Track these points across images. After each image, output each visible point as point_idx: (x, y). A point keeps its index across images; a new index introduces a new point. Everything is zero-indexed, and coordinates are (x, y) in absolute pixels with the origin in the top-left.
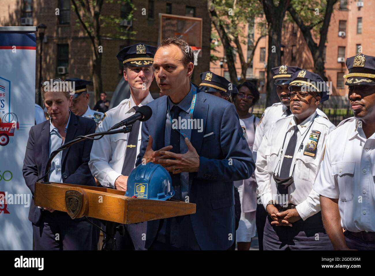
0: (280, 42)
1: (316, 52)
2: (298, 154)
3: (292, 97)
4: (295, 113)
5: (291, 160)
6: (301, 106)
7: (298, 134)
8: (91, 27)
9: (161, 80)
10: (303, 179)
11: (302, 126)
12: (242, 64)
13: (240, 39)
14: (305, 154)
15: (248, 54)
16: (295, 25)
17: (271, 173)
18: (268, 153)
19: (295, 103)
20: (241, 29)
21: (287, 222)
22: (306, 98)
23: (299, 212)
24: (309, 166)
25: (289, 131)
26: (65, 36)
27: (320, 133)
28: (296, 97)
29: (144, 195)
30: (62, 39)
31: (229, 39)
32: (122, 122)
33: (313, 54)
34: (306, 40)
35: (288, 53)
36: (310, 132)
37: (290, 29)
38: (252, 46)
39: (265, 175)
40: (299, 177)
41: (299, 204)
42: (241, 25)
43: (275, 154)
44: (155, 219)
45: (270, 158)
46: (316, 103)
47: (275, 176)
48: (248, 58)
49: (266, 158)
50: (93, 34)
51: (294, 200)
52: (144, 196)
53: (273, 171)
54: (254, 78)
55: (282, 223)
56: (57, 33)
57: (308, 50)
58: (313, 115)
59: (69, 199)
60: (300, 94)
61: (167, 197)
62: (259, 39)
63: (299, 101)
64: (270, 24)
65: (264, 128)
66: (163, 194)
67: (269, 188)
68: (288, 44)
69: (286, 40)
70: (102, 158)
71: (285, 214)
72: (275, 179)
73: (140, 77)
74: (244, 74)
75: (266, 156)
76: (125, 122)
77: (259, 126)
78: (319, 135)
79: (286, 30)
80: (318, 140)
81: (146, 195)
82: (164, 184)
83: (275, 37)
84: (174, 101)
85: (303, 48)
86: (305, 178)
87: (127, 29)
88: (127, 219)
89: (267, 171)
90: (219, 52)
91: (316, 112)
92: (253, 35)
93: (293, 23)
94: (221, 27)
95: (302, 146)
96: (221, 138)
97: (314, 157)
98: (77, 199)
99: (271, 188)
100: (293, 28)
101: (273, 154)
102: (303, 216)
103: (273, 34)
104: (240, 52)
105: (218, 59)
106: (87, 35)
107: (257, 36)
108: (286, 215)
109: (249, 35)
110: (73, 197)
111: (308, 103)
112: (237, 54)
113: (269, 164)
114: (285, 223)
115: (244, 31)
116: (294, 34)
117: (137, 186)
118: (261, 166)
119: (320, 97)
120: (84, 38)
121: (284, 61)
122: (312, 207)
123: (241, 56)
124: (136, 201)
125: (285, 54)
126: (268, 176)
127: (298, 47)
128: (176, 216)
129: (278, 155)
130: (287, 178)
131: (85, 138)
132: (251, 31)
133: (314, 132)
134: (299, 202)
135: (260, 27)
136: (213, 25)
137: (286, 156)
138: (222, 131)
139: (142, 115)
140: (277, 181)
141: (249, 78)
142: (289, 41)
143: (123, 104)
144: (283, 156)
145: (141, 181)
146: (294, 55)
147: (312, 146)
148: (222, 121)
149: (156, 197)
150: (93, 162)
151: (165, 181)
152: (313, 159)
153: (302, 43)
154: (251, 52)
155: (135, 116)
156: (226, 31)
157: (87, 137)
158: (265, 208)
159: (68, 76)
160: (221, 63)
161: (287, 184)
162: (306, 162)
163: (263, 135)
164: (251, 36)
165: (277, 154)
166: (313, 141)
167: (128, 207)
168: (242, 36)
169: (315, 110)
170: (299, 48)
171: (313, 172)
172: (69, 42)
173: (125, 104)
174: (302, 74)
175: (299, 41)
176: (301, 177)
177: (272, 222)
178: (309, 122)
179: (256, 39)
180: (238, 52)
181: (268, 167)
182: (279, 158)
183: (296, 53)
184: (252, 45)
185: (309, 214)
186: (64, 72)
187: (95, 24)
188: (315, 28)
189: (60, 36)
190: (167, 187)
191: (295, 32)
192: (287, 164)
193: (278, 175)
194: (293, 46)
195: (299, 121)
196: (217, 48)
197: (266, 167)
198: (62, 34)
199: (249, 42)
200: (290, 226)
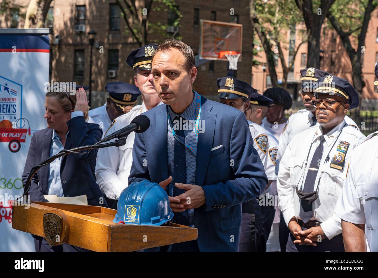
0: (319, 48)
1: (354, 57)
2: (324, 166)
3: (318, 105)
4: (321, 122)
5: (316, 172)
6: (328, 115)
7: (325, 144)
8: (140, 33)
9: (163, 88)
10: (329, 194)
11: (329, 136)
12: (284, 69)
13: (282, 45)
14: (331, 166)
15: (289, 59)
16: (335, 32)
17: (294, 186)
18: (291, 165)
19: (321, 112)
20: (283, 35)
21: (311, 241)
22: (333, 106)
23: (324, 231)
24: (335, 179)
25: (315, 141)
26: (115, 41)
27: (349, 145)
28: (322, 105)
29: (135, 219)
30: (113, 44)
31: (270, 45)
32: (114, 134)
33: (351, 59)
34: (344, 45)
35: (328, 58)
36: (338, 143)
37: (330, 35)
38: (294, 52)
39: (288, 188)
40: (324, 192)
41: (324, 221)
42: (283, 31)
43: (299, 166)
44: (147, 248)
45: (293, 170)
46: (344, 111)
47: (298, 190)
48: (289, 63)
49: (289, 170)
50: (141, 39)
51: (319, 217)
52: (135, 221)
53: (297, 185)
54: (295, 81)
55: (305, 242)
56: (108, 39)
57: (347, 56)
58: (341, 125)
59: (47, 223)
60: (327, 102)
61: (164, 221)
62: (300, 45)
63: (326, 110)
64: (310, 30)
65: (289, 136)
66: (158, 217)
67: (292, 203)
68: (328, 49)
69: (326, 46)
70: (108, 168)
71: (308, 232)
72: (299, 194)
73: (150, 81)
74: (285, 77)
75: (289, 168)
76: (117, 134)
77: (283, 134)
78: (347, 146)
79: (326, 36)
80: (346, 151)
81: (138, 219)
82: (159, 205)
83: (314, 43)
84: (176, 111)
85: (343, 54)
86: (331, 193)
87: (174, 35)
88: (111, 250)
89: (290, 184)
90: (261, 57)
91: (345, 120)
92: (294, 41)
93: (333, 31)
94: (263, 34)
95: (328, 158)
96: (231, 151)
97: (342, 170)
98: (56, 223)
99: (294, 202)
100: (333, 34)
101: (296, 166)
102: (329, 235)
103: (312, 40)
104: (281, 56)
105: (261, 64)
106: (135, 41)
107: (298, 42)
108: (310, 233)
109: (290, 41)
110: (52, 221)
111: (336, 111)
112: (279, 60)
113: (292, 177)
114: (308, 243)
115: (286, 37)
116: (333, 40)
117: (127, 209)
118: (283, 178)
119: (348, 105)
120: (132, 44)
121: (324, 65)
122: (338, 225)
123: (283, 61)
124: (122, 227)
125: (325, 59)
126: (291, 190)
127: (337, 52)
128: (173, 243)
129: (302, 168)
130: (311, 193)
131: (69, 152)
132: (292, 37)
133: (342, 143)
134: (325, 219)
135: (301, 34)
136: (255, 32)
137: (311, 169)
138: (232, 143)
139: (138, 126)
140: (300, 196)
141: (291, 82)
142: (328, 47)
143: (135, 110)
144: (308, 168)
145: (132, 202)
146: (333, 60)
147: (339, 158)
148: (232, 131)
149: (149, 221)
150: (100, 172)
151: (161, 202)
152: (341, 173)
153: (341, 49)
154: (292, 57)
155: (129, 127)
156: (268, 37)
157: (72, 151)
158: (287, 225)
159: (117, 79)
160: (264, 68)
161: (312, 200)
162: (332, 176)
163: (287, 144)
164: (292, 42)
165: (301, 166)
166: (341, 153)
167: (111, 235)
168: (284, 42)
169: (344, 119)
170: (338, 54)
171: (339, 186)
172: (120, 47)
173: (137, 110)
174: (329, 79)
175: (338, 47)
176: (327, 191)
177: (295, 241)
178: (337, 131)
179: (297, 45)
180: (280, 57)
181: (291, 180)
182: (302, 170)
183: (335, 58)
184: (293, 50)
185: (335, 233)
186: (114, 75)
187: (143, 31)
188: (353, 34)
189: (111, 42)
190: (163, 210)
191: (334, 38)
192: (311, 177)
193: (301, 189)
194: (333, 51)
195: (326, 130)
196: (259, 54)
197: (289, 180)
198: (113, 40)
199: (291, 48)
200: (314, 246)
